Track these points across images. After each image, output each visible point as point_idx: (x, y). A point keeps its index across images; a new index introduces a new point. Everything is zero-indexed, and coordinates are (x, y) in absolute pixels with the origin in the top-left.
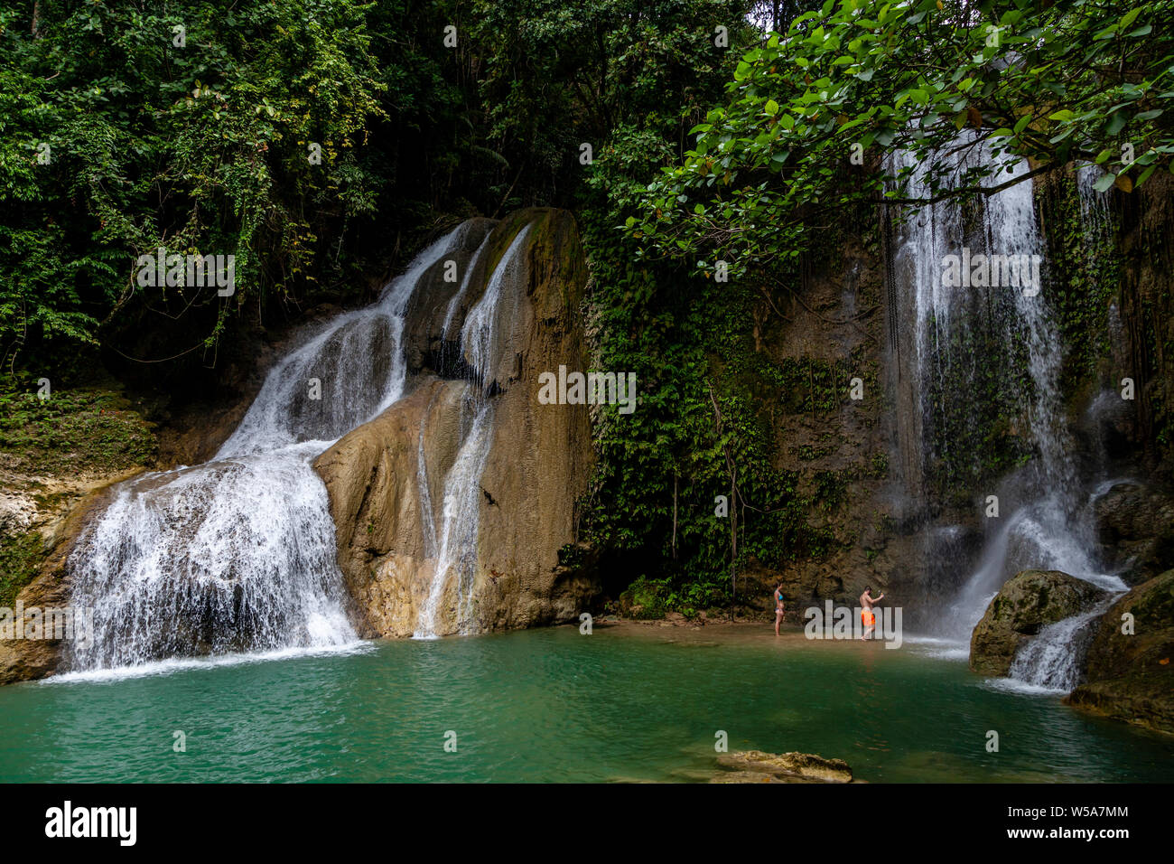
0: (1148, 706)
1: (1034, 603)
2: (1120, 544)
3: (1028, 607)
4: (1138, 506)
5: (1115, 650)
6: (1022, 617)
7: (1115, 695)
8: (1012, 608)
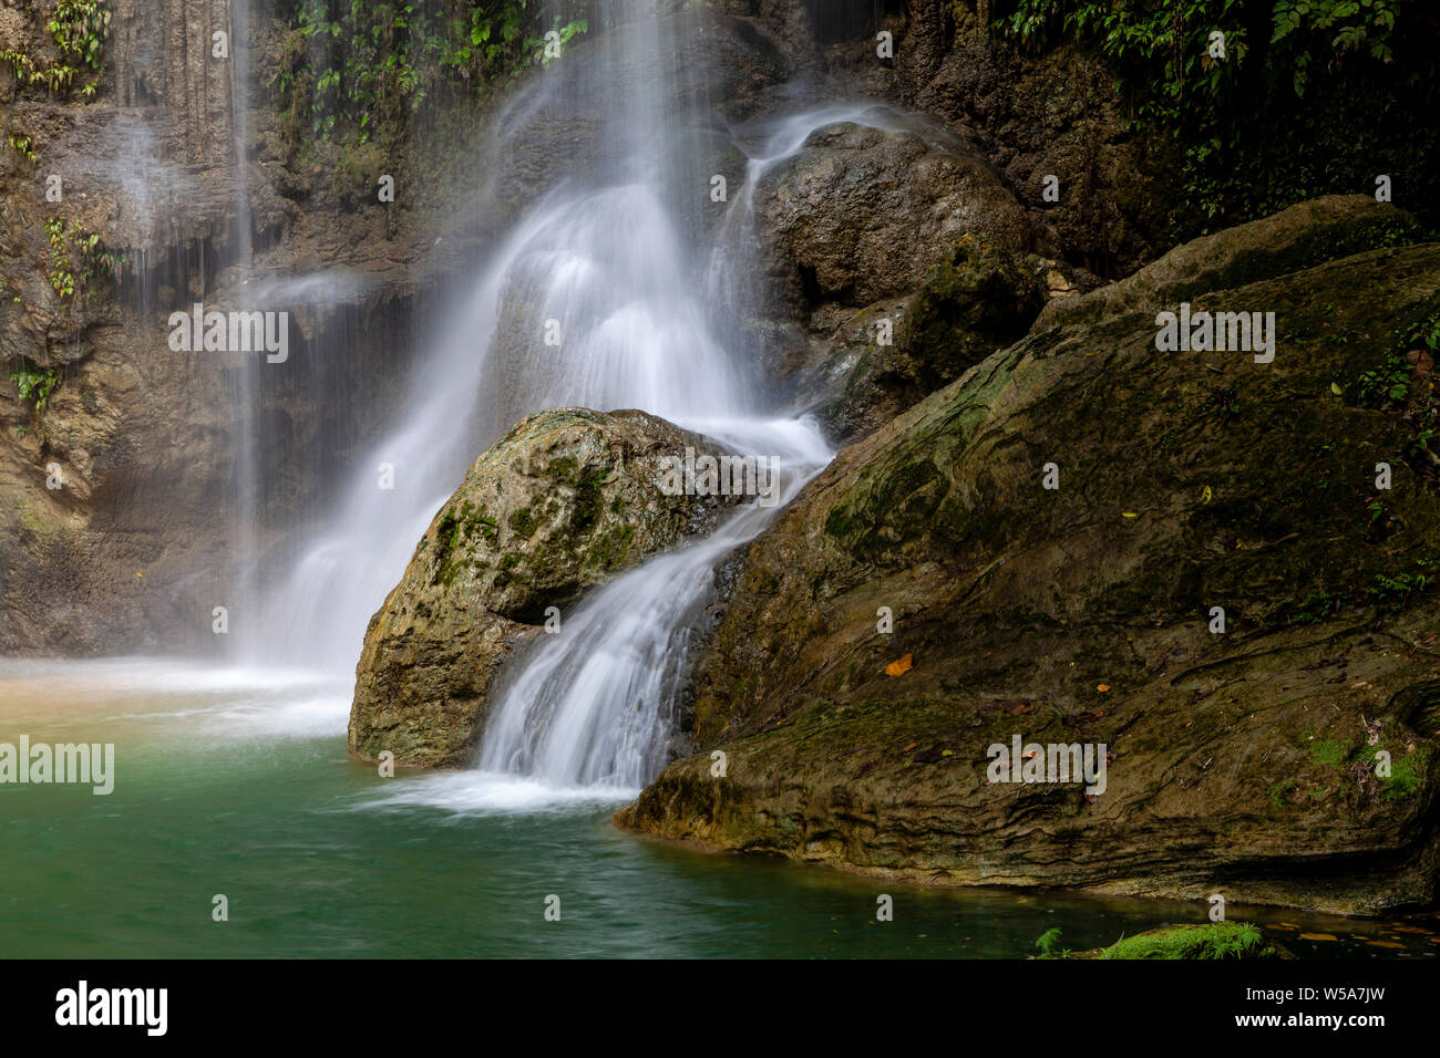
0: (843, 799)
1: (558, 521)
2: (818, 318)
3: (541, 534)
4: (873, 199)
5: (774, 649)
6: (520, 568)
7: (762, 779)
8: (493, 539)
